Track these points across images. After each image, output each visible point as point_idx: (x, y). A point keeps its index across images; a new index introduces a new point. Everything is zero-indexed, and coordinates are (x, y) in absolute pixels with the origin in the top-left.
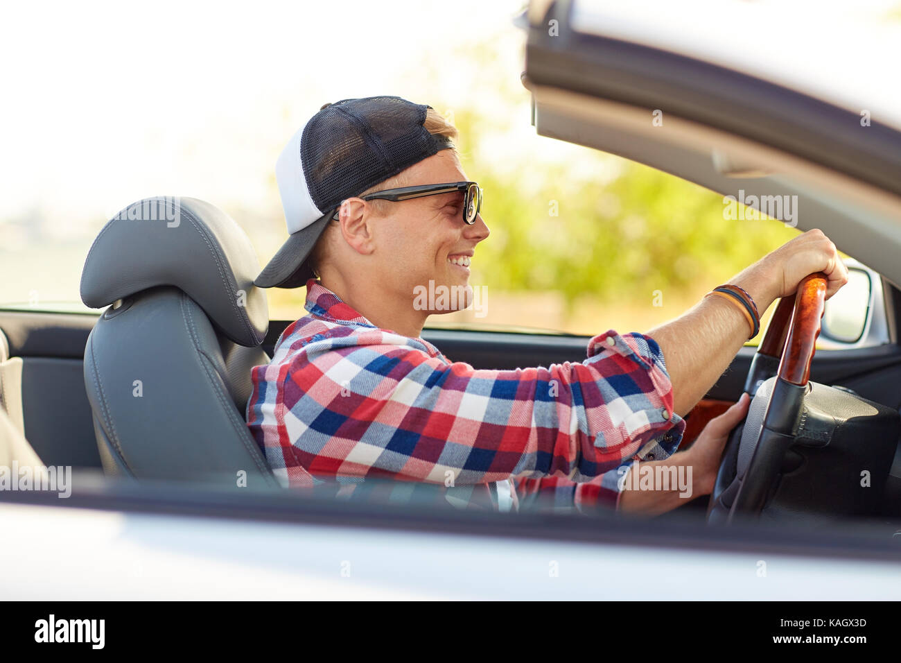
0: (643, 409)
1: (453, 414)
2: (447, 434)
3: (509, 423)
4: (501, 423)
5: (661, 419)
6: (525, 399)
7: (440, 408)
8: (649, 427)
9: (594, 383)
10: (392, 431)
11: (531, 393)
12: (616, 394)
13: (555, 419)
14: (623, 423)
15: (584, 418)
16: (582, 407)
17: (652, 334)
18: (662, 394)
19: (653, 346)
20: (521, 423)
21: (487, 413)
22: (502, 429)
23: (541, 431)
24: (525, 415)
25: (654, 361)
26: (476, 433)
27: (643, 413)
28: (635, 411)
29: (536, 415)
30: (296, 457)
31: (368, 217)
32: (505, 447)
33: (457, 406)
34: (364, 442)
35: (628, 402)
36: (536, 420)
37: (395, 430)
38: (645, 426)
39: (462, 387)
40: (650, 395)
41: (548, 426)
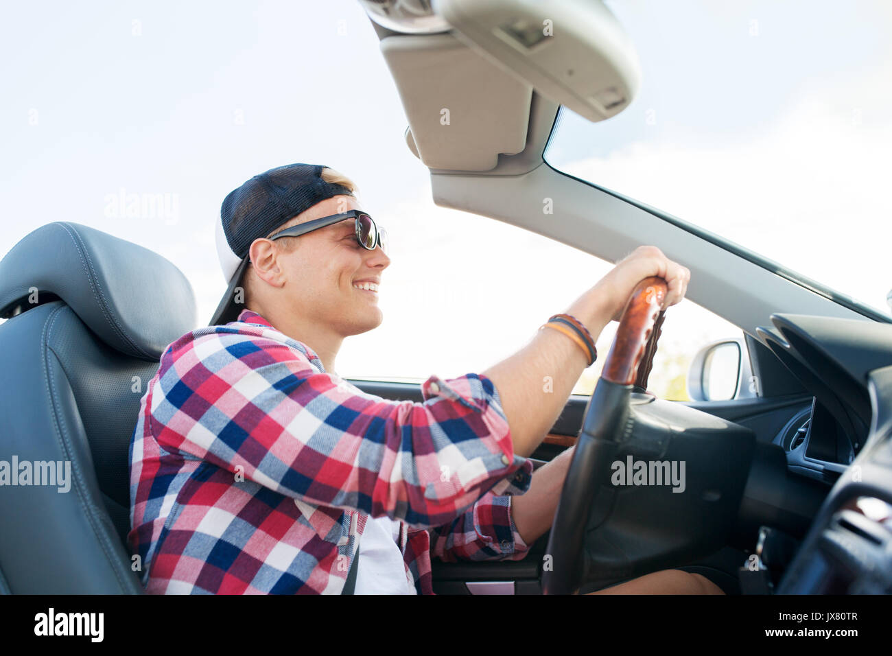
0: (478, 456)
1: (283, 426)
2: (271, 444)
3: (332, 455)
4: (323, 452)
5: (500, 466)
6: (356, 434)
7: (275, 415)
8: (486, 476)
9: (428, 428)
10: (226, 421)
11: (363, 429)
12: (447, 440)
13: (379, 464)
14: (456, 474)
15: (409, 466)
16: (409, 454)
17: (486, 372)
18: (498, 438)
19: (488, 386)
20: (344, 458)
21: (314, 437)
22: (323, 458)
23: (363, 472)
24: (351, 450)
25: (487, 402)
26: (297, 454)
27: (478, 461)
28: (470, 458)
29: (361, 453)
30: (150, 426)
31: (277, 255)
32: (320, 478)
33: (290, 419)
34: (201, 423)
35: (462, 449)
36: (359, 460)
37: (229, 421)
38: (482, 476)
39: (305, 401)
40: (485, 441)
41: (372, 469)
